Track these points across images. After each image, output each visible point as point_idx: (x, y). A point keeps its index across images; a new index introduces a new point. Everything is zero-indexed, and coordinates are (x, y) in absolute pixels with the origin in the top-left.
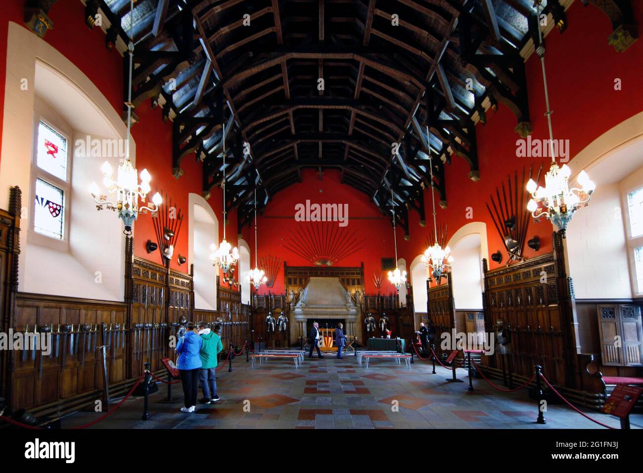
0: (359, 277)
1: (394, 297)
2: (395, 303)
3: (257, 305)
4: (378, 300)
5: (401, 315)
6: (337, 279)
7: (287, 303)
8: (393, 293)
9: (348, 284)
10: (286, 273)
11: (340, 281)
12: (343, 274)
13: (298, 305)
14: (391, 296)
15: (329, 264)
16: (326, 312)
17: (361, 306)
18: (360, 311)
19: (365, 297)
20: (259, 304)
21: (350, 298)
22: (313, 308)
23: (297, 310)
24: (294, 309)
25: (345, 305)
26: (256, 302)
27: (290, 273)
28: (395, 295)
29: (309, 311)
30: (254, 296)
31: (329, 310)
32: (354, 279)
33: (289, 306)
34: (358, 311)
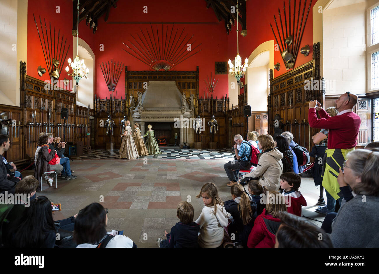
0: (194, 80)
1: (225, 100)
2: (226, 106)
3: (99, 109)
4: (211, 103)
5: (231, 117)
6: (173, 83)
7: (127, 107)
8: (225, 96)
9: (184, 88)
10: (127, 77)
11: (176, 85)
12: (179, 78)
13: (136, 109)
14: (222, 99)
15: (167, 68)
16: (162, 114)
17: (195, 109)
18: (194, 114)
19: (199, 100)
20: (101, 108)
21: (185, 100)
22: (150, 111)
23: (135, 113)
24: (133, 112)
25: (180, 108)
26: (99, 106)
27: (131, 78)
28: (226, 98)
29: (146, 114)
30: (97, 100)
31: (165, 113)
32: (190, 83)
33: (129, 109)
34: (192, 114)
